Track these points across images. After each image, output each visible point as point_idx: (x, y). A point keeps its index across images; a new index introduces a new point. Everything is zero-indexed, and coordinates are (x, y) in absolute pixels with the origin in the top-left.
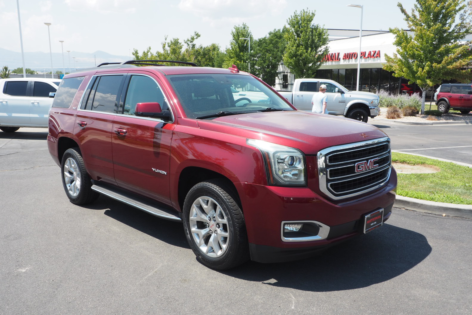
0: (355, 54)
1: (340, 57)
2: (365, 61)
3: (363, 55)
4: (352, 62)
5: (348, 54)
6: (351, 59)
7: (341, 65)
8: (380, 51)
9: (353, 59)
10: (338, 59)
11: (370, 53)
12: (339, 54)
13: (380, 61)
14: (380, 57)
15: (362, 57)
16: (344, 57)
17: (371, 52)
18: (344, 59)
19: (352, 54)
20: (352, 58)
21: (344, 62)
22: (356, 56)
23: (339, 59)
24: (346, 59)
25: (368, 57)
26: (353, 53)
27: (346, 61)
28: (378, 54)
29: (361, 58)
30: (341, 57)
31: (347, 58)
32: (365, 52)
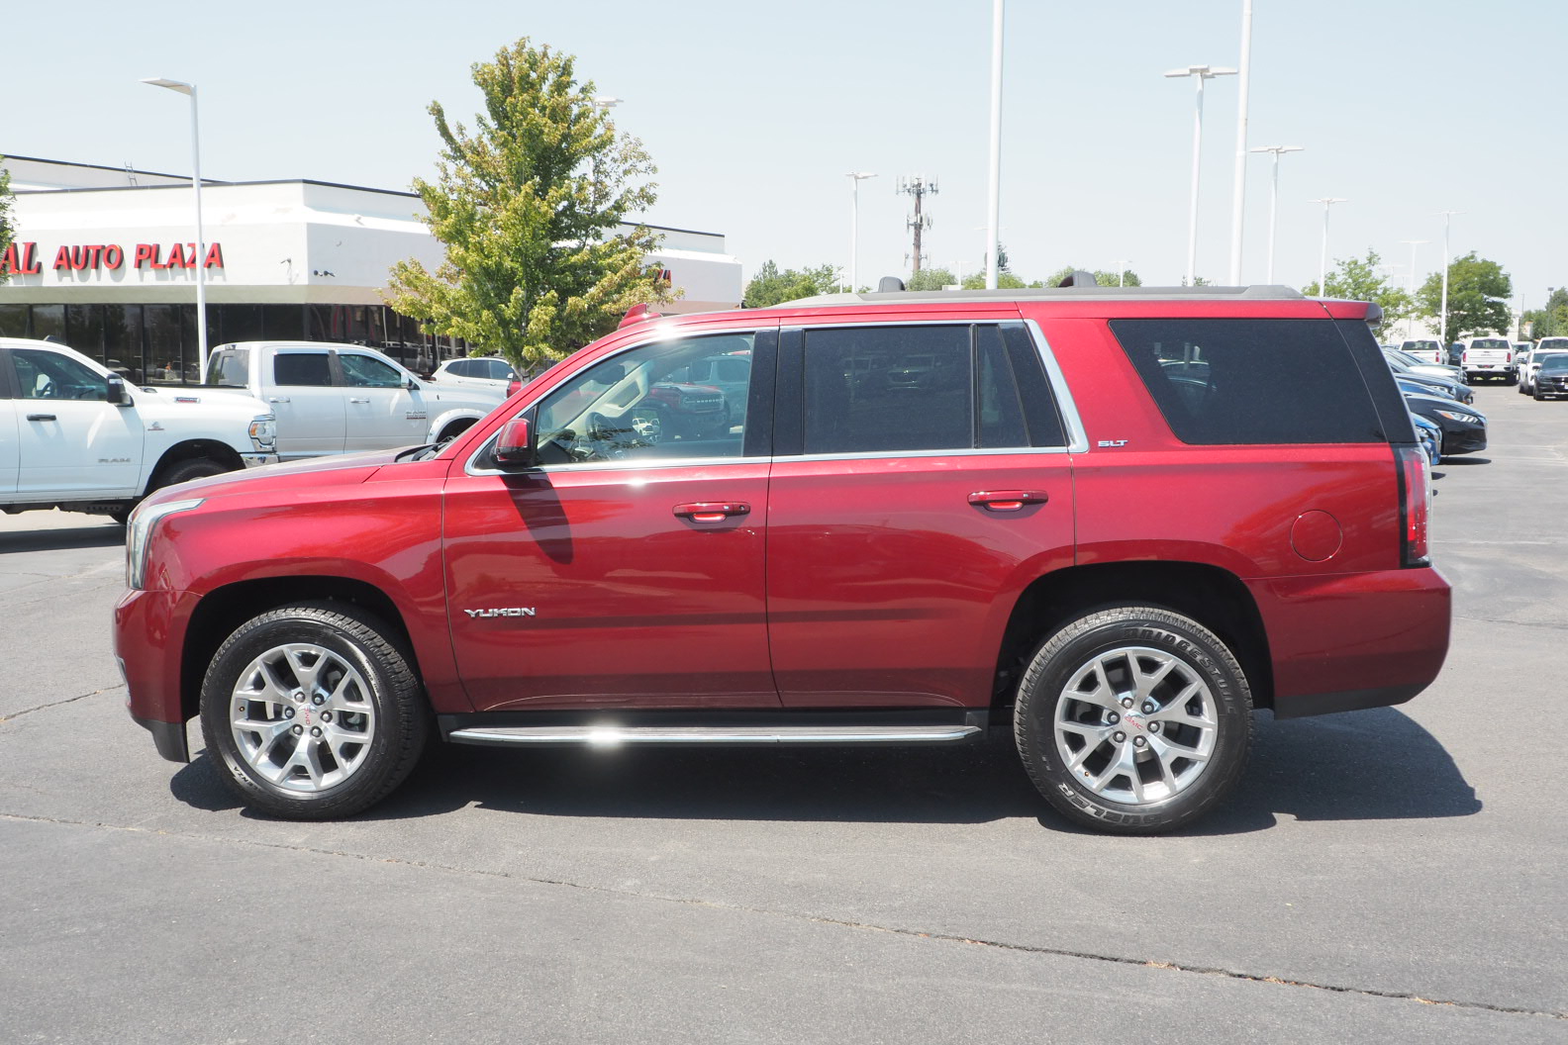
0: (110, 251)
1: (37, 260)
2: (158, 279)
3: (150, 256)
4: (99, 278)
5: (77, 249)
6: (93, 271)
7: (49, 289)
8: (219, 245)
9: (104, 268)
10: (29, 268)
11: (177, 254)
12: (31, 248)
13: (225, 279)
14: (222, 266)
15: (147, 264)
16: (61, 258)
17: (181, 246)
18: (58, 267)
19: (98, 252)
20: (97, 266)
21: (60, 280)
22: (114, 258)
23: (33, 267)
24: (70, 268)
25: (171, 266)
26: (103, 247)
27: (71, 275)
28: (212, 255)
29: (139, 264)
30: (47, 257)
31: (76, 262)
32: (158, 247)
